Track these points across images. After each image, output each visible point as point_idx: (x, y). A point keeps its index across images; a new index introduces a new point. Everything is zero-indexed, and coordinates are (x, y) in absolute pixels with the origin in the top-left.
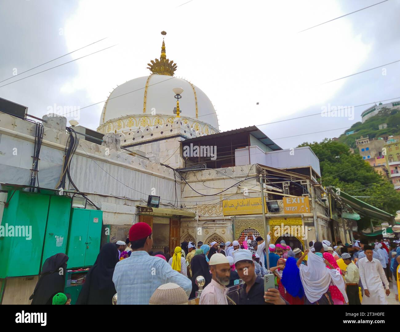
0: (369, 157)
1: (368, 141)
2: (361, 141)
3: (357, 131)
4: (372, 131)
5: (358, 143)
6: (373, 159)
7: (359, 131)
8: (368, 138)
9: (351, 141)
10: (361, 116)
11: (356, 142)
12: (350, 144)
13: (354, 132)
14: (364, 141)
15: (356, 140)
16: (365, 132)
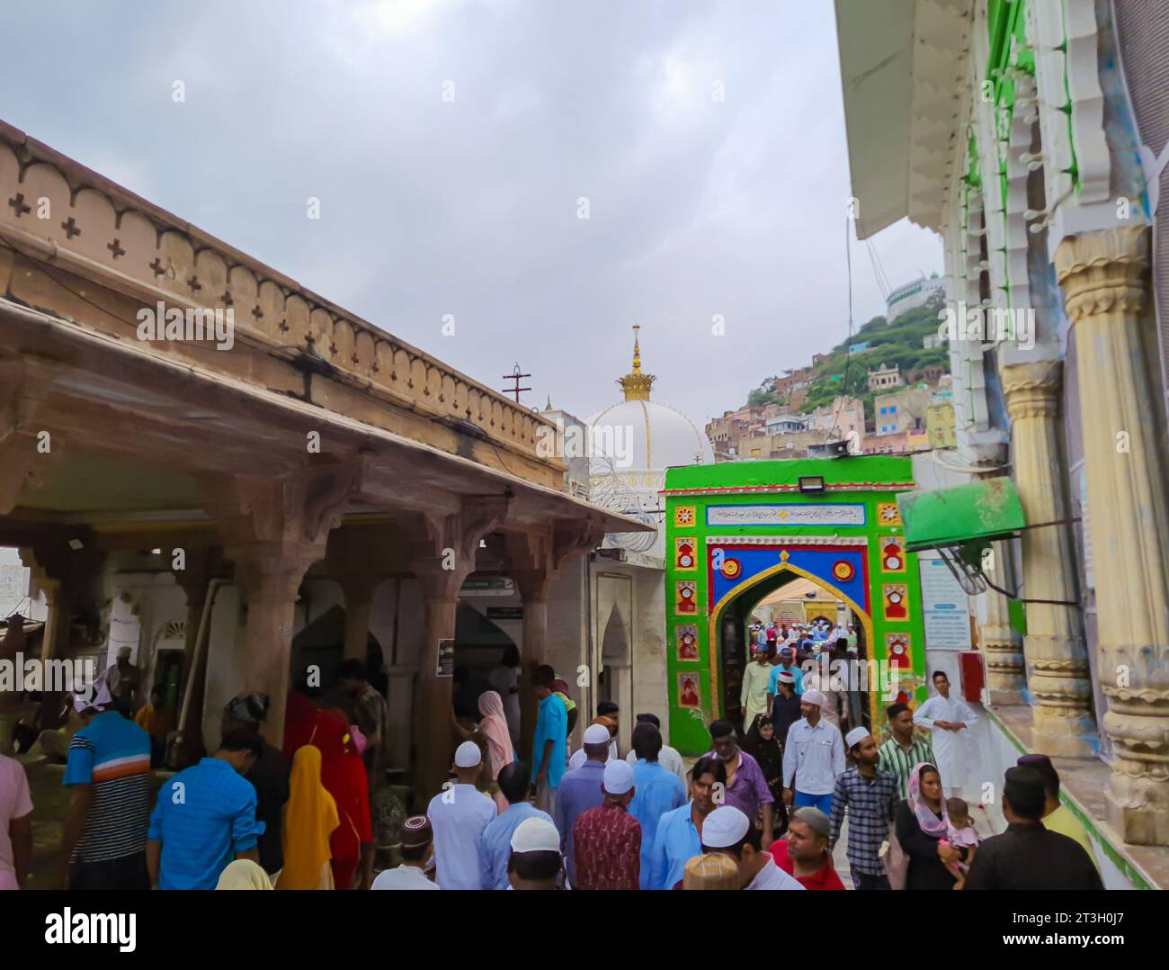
0: (894, 428)
1: (897, 379)
2: (880, 378)
3: (874, 344)
4: (909, 352)
5: (873, 381)
6: (901, 436)
7: (881, 346)
8: (897, 370)
9: (857, 373)
10: (888, 300)
11: (870, 379)
12: (855, 379)
13: (867, 346)
14: (886, 377)
15: (869, 373)
16: (892, 353)
